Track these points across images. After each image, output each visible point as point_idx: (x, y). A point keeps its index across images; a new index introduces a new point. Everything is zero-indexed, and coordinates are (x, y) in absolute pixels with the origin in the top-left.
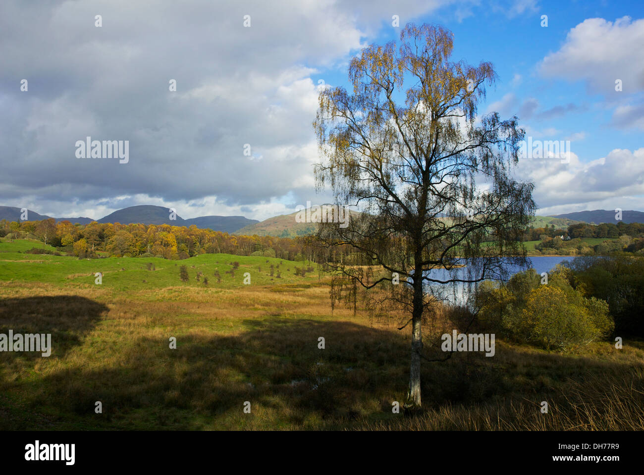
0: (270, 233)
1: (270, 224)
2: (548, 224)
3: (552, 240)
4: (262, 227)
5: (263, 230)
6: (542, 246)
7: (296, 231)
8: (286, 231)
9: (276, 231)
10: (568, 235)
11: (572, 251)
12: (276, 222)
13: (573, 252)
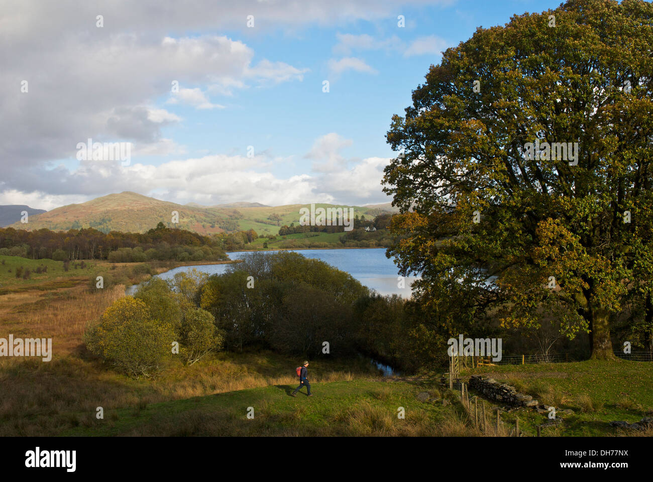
0: (57, 225)
1: (58, 215)
2: (364, 215)
3: (356, 231)
4: (48, 217)
5: (49, 222)
6: (346, 238)
7: (89, 222)
8: (77, 223)
9: (65, 223)
10: (374, 226)
11: (371, 242)
12: (65, 213)
13: (372, 244)
